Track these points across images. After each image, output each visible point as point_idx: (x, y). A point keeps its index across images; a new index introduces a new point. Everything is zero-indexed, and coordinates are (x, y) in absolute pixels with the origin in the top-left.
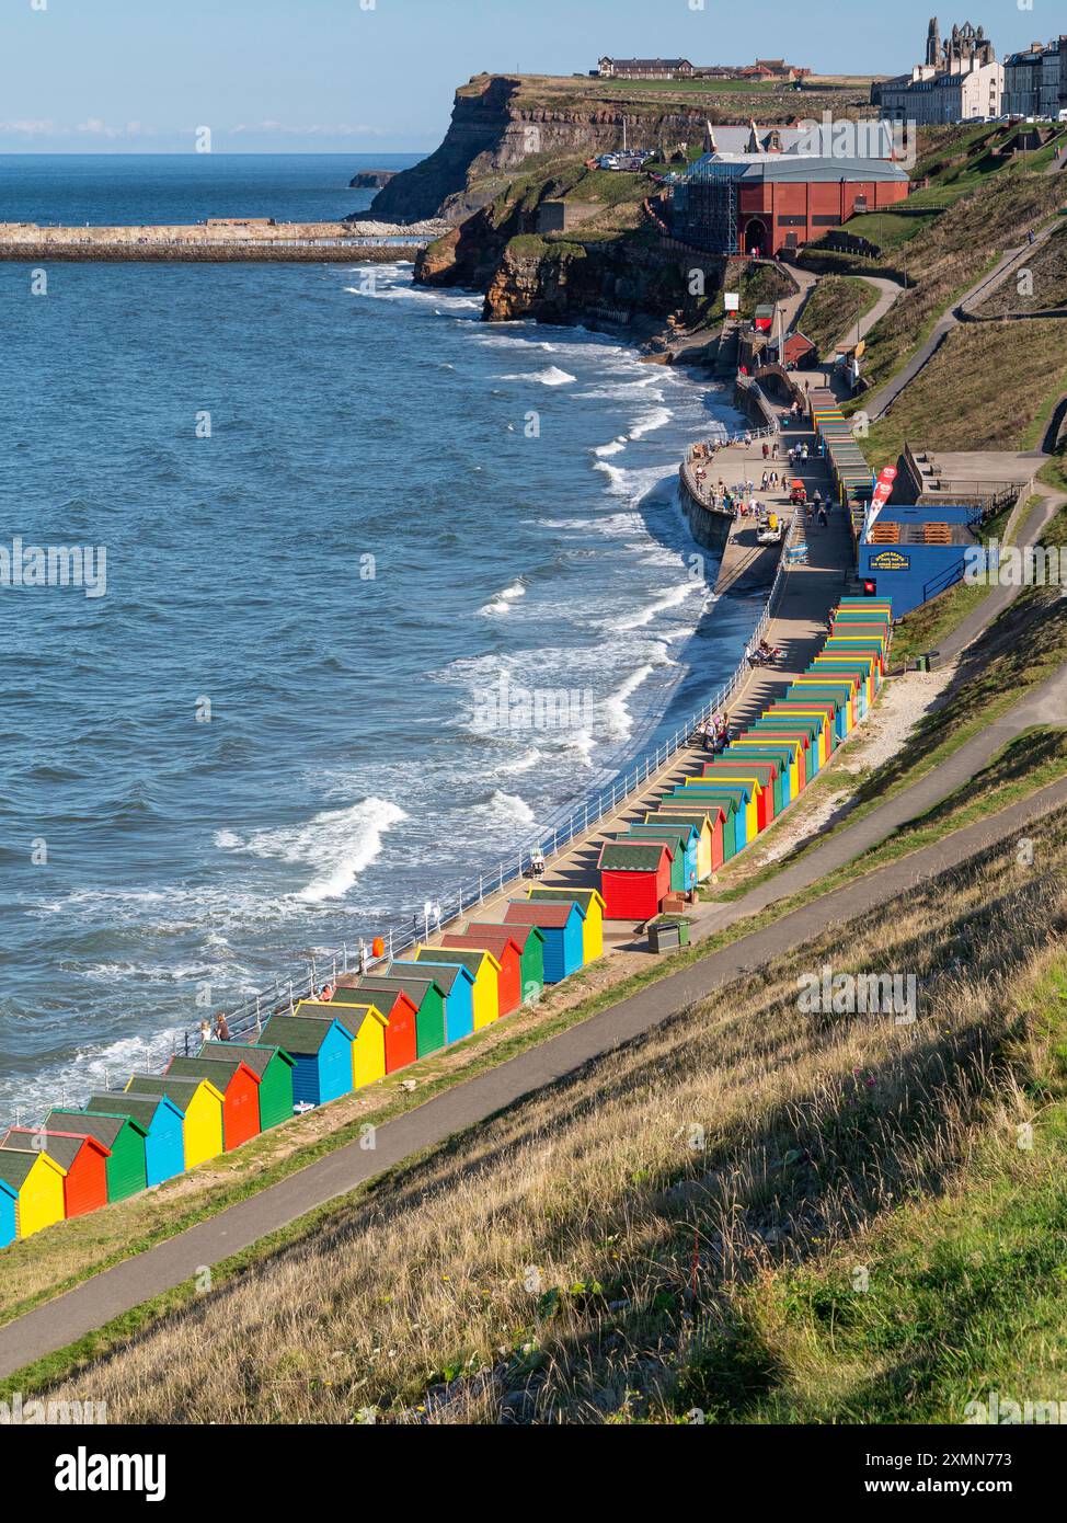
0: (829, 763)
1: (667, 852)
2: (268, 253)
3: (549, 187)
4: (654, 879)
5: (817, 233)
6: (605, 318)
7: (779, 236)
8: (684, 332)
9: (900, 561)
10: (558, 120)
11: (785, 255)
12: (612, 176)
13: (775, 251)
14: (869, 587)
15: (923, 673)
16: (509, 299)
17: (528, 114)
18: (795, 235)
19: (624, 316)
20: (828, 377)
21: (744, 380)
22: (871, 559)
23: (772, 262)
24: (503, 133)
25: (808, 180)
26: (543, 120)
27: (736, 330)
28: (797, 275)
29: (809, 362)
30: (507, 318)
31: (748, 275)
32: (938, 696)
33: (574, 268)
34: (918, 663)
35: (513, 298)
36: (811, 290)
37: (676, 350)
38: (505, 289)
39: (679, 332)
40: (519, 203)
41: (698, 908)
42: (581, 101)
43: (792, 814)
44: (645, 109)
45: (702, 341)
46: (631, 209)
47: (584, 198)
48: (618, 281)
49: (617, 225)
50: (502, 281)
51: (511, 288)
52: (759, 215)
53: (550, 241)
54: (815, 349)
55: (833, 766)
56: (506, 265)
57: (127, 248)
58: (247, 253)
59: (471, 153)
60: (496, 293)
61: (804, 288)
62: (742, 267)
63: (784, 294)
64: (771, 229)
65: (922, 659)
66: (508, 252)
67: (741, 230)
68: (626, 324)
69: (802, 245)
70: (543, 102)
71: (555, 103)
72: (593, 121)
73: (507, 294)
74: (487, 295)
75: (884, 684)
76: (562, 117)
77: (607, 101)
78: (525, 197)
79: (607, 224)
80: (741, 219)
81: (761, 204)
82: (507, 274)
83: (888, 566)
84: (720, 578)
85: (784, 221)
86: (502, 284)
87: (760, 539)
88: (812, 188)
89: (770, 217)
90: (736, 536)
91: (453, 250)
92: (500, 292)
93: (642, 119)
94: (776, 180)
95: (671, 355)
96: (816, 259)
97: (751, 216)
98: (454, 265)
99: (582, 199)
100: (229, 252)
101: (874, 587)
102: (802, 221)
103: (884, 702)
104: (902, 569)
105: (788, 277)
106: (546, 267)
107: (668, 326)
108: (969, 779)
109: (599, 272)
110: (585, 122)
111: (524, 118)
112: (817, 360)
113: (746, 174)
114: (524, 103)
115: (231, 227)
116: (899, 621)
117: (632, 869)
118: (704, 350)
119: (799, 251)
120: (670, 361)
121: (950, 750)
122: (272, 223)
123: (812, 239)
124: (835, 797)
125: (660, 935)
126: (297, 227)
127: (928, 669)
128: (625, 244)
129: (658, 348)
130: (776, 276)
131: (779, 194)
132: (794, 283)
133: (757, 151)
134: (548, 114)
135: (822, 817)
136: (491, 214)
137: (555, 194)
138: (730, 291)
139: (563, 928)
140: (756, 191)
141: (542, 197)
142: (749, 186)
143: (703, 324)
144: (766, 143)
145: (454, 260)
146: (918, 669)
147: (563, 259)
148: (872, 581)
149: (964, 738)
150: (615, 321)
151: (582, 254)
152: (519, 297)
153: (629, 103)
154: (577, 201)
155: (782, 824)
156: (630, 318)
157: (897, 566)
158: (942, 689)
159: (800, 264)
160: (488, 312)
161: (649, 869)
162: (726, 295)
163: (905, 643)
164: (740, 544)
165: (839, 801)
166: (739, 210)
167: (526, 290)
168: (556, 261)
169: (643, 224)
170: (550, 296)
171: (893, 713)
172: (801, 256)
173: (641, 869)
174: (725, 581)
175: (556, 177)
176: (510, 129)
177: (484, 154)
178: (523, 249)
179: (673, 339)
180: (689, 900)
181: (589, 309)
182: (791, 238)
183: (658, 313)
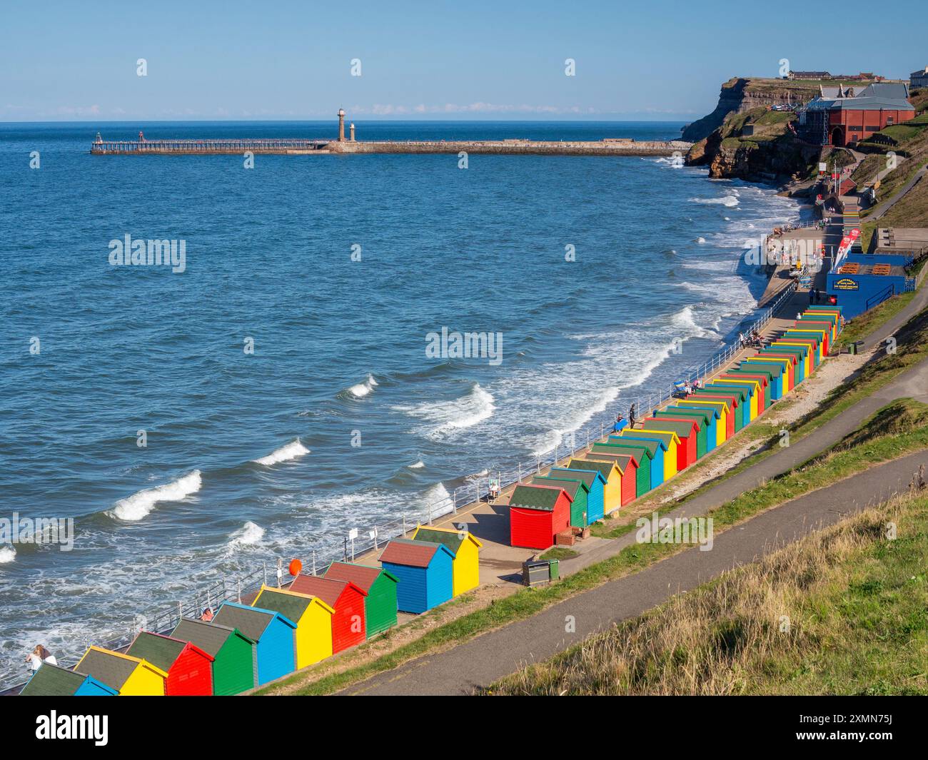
0: (760, 417)
1: (564, 493)
2: (624, 152)
3: (748, 119)
4: (551, 516)
5: (868, 135)
6: (765, 177)
7: (849, 137)
8: (799, 182)
9: (852, 285)
10: (766, 97)
11: (849, 146)
12: (777, 113)
13: (846, 143)
14: (833, 300)
15: (852, 355)
16: (721, 168)
17: (752, 94)
18: (857, 136)
19: (774, 176)
20: (860, 199)
21: (819, 201)
22: (834, 282)
23: (844, 149)
24: (741, 103)
25: (864, 109)
26: (759, 97)
27: (822, 180)
28: (855, 154)
29: (852, 193)
30: (720, 177)
31: (832, 154)
32: (855, 371)
33: (753, 154)
34: (849, 348)
35: (723, 168)
36: (862, 161)
37: (793, 190)
38: (719, 163)
39: (797, 182)
40: (734, 127)
41: (589, 541)
42: (777, 88)
43: (713, 457)
44: (806, 92)
45: (806, 186)
46: (782, 126)
47: (763, 124)
48: (773, 160)
49: (774, 133)
50: (718, 159)
51: (722, 163)
52: (839, 126)
53: (742, 141)
54: (856, 187)
55: (762, 419)
56: (721, 152)
57: (561, 149)
58: (615, 152)
59: (727, 111)
60: (715, 166)
61: (859, 160)
62: (830, 151)
63: (847, 163)
64: (845, 133)
65: (852, 346)
66: (721, 146)
67: (830, 133)
68: (775, 179)
69: (860, 140)
70: (759, 89)
71: (765, 89)
72: (782, 97)
73: (720, 166)
74: (710, 167)
75: (824, 361)
76: (768, 95)
77: (788, 89)
78: (737, 124)
79: (769, 133)
80: (830, 127)
81: (840, 120)
82: (721, 156)
83: (845, 287)
84: (764, 296)
85: (851, 128)
86: (718, 161)
87: (791, 275)
88: (866, 113)
89: (844, 127)
90: (778, 273)
91: (703, 148)
92: (717, 165)
93: (804, 97)
94: (847, 108)
95: (791, 192)
96: (866, 147)
97: (835, 126)
98: (704, 156)
99: (762, 124)
100: (607, 151)
101: (836, 301)
102: (860, 129)
103: (819, 374)
104: (853, 290)
105: (851, 155)
106: (740, 153)
107: (793, 180)
108: (841, 439)
109: (764, 156)
110: (779, 98)
111: (750, 96)
112: (856, 191)
113: (833, 106)
114: (751, 89)
115: (614, 143)
116: (849, 322)
117: (534, 507)
118: (807, 190)
119: (858, 143)
120: (790, 196)
121: (832, 415)
122: (633, 141)
123: (865, 137)
124: (752, 444)
125: (531, 571)
126: (644, 143)
127: (856, 353)
128: (777, 142)
129: (785, 189)
130: (846, 155)
131: (849, 115)
132: (854, 158)
133: (842, 97)
134: (762, 94)
135: (735, 460)
136: (721, 132)
137: (750, 122)
138: (823, 162)
139: (425, 568)
140: (838, 114)
141: (744, 123)
142: (835, 112)
143: (808, 178)
144: (847, 93)
145: (704, 153)
146: (849, 353)
147: (747, 149)
148: (835, 296)
149: (845, 405)
150: (770, 178)
151: (757, 147)
152: (726, 167)
153: (798, 89)
154: (760, 124)
155: (700, 466)
156: (776, 177)
157: (850, 288)
158: (859, 367)
159: (858, 149)
160: (711, 174)
161: (547, 509)
162: (820, 164)
163: (847, 335)
164: (780, 277)
165: (752, 448)
166: (829, 123)
167: (729, 164)
168: (744, 150)
169: (786, 133)
170: (741, 166)
171: (822, 381)
172: (860, 145)
173: (540, 508)
174: (766, 297)
175: (752, 115)
176: (744, 101)
177: (731, 112)
178: (729, 145)
179: (794, 185)
180: (581, 535)
181: (759, 173)
182: (855, 137)
183: (788, 175)
